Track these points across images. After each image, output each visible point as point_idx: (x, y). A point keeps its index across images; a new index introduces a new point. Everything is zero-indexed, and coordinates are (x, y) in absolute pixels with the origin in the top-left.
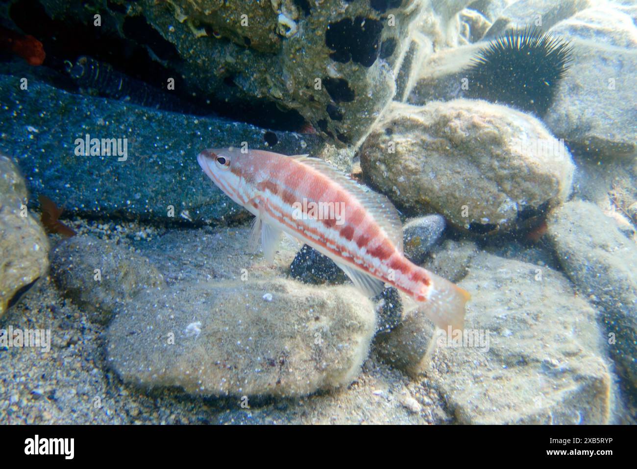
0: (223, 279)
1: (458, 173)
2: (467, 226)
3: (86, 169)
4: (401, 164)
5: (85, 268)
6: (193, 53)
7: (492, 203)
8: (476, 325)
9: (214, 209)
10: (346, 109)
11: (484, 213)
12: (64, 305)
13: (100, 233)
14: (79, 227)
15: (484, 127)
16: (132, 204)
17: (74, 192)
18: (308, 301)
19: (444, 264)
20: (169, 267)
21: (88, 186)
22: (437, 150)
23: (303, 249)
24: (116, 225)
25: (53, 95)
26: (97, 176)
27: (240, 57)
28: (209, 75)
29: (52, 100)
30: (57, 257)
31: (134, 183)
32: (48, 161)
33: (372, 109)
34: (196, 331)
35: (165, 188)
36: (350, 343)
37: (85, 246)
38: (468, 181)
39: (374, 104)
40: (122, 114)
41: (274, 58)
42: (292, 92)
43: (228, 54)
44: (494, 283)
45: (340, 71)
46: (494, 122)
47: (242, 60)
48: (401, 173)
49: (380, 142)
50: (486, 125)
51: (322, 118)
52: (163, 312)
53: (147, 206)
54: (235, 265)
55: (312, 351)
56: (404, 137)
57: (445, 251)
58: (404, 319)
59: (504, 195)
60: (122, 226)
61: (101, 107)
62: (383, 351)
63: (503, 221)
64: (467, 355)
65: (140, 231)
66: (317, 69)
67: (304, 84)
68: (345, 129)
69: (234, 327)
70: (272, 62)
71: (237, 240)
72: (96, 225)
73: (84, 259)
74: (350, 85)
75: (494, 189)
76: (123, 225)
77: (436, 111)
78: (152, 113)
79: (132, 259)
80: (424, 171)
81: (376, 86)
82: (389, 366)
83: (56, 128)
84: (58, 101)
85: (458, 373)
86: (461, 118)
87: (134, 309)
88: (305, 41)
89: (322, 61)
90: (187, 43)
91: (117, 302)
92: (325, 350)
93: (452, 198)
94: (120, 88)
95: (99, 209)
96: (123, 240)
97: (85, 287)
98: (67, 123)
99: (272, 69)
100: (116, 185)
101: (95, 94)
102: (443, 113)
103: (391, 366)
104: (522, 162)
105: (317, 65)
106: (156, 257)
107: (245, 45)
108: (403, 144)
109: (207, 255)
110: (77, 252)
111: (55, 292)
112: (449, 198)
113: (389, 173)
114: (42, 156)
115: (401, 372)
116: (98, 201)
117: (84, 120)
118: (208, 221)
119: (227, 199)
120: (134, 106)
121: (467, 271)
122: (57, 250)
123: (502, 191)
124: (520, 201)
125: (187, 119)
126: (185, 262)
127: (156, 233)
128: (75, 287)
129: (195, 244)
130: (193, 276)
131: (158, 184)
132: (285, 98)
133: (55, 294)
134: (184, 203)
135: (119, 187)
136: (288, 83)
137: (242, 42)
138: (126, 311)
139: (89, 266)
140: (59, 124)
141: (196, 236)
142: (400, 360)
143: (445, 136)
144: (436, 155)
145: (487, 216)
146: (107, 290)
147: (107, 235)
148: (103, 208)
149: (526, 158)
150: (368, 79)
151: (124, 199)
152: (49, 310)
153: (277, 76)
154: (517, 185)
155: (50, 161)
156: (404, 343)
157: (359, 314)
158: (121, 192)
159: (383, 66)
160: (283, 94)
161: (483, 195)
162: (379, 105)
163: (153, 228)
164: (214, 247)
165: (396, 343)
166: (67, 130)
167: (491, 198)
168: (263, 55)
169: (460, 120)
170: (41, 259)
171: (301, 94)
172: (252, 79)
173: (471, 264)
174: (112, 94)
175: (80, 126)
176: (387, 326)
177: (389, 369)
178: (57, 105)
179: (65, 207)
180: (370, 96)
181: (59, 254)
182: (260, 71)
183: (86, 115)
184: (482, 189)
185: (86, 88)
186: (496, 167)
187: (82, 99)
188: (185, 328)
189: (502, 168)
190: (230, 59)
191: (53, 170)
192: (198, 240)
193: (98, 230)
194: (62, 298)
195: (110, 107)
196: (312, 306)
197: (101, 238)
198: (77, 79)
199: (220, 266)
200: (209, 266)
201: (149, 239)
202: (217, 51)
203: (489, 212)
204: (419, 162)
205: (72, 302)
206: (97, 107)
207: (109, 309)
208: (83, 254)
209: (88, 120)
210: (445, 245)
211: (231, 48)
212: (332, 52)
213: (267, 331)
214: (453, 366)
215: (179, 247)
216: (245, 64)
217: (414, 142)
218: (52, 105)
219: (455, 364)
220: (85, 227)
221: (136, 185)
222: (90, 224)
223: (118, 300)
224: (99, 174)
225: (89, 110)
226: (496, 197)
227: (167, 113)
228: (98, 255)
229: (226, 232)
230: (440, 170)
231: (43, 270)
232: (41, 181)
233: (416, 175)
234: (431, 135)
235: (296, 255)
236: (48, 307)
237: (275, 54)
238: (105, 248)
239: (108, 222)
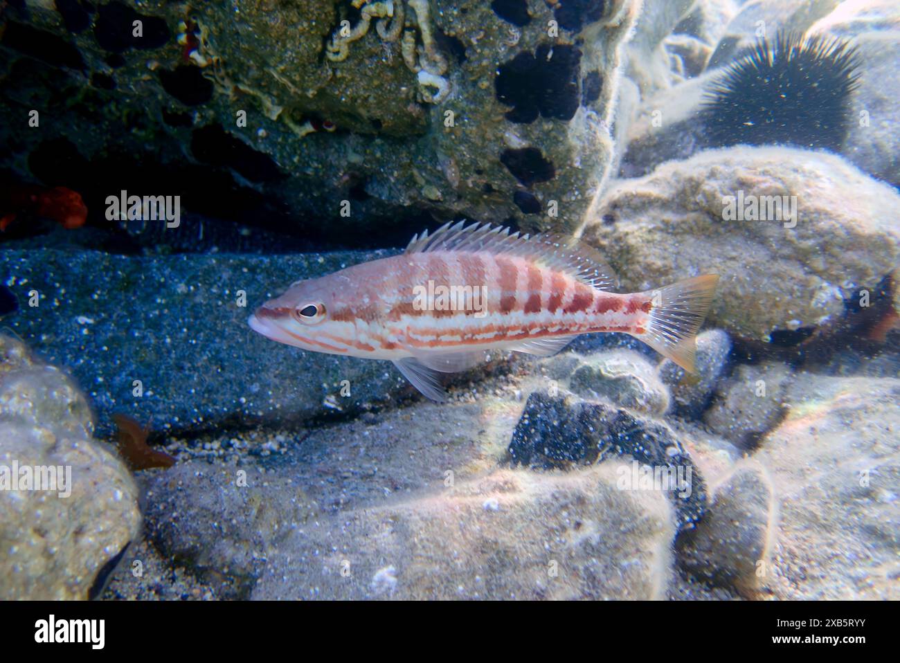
0: (408, 490)
1: (733, 259)
2: (767, 338)
3: (172, 362)
4: (638, 262)
5: (197, 514)
6: (299, 161)
7: (799, 294)
8: (830, 493)
9: (371, 385)
10: (544, 194)
11: (790, 312)
12: (173, 579)
13: (208, 456)
14: (177, 452)
15: (759, 182)
16: (248, 402)
17: (159, 401)
18: (557, 499)
19: (744, 404)
20: (322, 487)
21: (180, 388)
22: (690, 231)
23: (524, 418)
24: (230, 438)
25: (107, 264)
26: (189, 370)
27: (368, 151)
28: (327, 190)
29: (107, 273)
30: (151, 504)
31: (247, 369)
32: (115, 363)
33: (584, 184)
34: (389, 583)
35: (293, 368)
36: (640, 558)
37: (192, 479)
38: (751, 268)
39: (586, 175)
40: (210, 272)
41: (421, 141)
42: (456, 184)
43: (350, 151)
44: (837, 419)
45: (525, 136)
46: (772, 172)
47: (373, 154)
48: (643, 276)
49: (600, 238)
50: (761, 178)
51: (507, 217)
52: (331, 560)
53: (271, 401)
54: (422, 464)
55: (581, 581)
56: (634, 223)
57: (740, 384)
58: (711, 502)
59: (816, 279)
60: (239, 439)
61: (178, 267)
62: (689, 562)
63: (823, 319)
64: (830, 545)
65: (267, 441)
66: (490, 141)
67: (473, 168)
68: (548, 224)
69: (448, 564)
70: (418, 149)
71: (415, 425)
72: (200, 445)
73: (192, 499)
74: (544, 154)
75: (798, 272)
76: (241, 437)
77: (675, 174)
78: (253, 261)
79: (266, 484)
80: (678, 267)
81: (584, 149)
82: (704, 585)
83: (119, 311)
84: (115, 271)
85: (823, 577)
86: (718, 176)
87: (283, 564)
88: (465, 103)
89: (496, 128)
90: (288, 148)
91: (254, 559)
92: (601, 576)
93: (733, 299)
94: (201, 237)
95: (201, 419)
96: (244, 460)
97: (201, 544)
98: (134, 302)
99: (420, 157)
100: (220, 379)
101: (167, 252)
102: (687, 175)
103: (708, 584)
104: (833, 222)
105: (489, 135)
106: (299, 476)
107: (374, 132)
108: (636, 234)
109: (376, 458)
110: (181, 490)
111: (157, 561)
112: (728, 300)
113: (623, 281)
114: (106, 357)
115: (727, 592)
116: (198, 408)
117: (158, 291)
118: (367, 405)
119: (388, 367)
120: (226, 255)
121: (786, 408)
122: (150, 494)
123: (811, 273)
124: (844, 284)
125: (307, 259)
126: (346, 474)
127: (291, 439)
128: (187, 546)
129: (354, 443)
130: (361, 494)
131: (282, 363)
132: (447, 198)
133: (158, 565)
134: (325, 385)
135: (226, 380)
136: (449, 171)
137: (367, 129)
138: (272, 571)
139: (202, 508)
140: (123, 304)
141: (352, 432)
142: (721, 571)
143: (698, 208)
144: (690, 240)
145: (797, 316)
146: (235, 542)
147: (220, 457)
148: (207, 418)
149: (839, 216)
150: (570, 140)
151: (235, 397)
152: (153, 592)
153: (429, 167)
154: (833, 260)
155: (118, 362)
156: (721, 541)
157: (644, 506)
158: (229, 386)
159: (589, 117)
160: (442, 193)
161: (782, 285)
162: (593, 177)
163: (286, 433)
164: (385, 442)
165: (708, 544)
166: (135, 311)
167: (796, 287)
168: (403, 141)
169: (716, 179)
170: (128, 511)
171: (471, 185)
172: (392, 180)
173: (789, 396)
174: (191, 248)
175: (154, 301)
176: (687, 518)
177: (706, 590)
178: (114, 278)
179: (151, 427)
180: (577, 165)
181: (154, 499)
182: (401, 166)
183: (160, 283)
184: (777, 275)
185: (152, 247)
186: (794, 239)
187: (151, 261)
188: (370, 580)
189: (802, 237)
190: (355, 158)
191: (124, 374)
192: (357, 437)
193: (205, 452)
194: (170, 569)
195: (192, 264)
196: (565, 507)
197: (211, 463)
198: (138, 236)
199: (400, 471)
200: (382, 474)
201: (283, 450)
202: (333, 150)
203: (798, 310)
204: (666, 255)
205: (185, 573)
206: (173, 268)
207: (243, 573)
208: (189, 491)
209: (163, 290)
210: (738, 373)
211: (353, 140)
212: (509, 109)
213: (502, 561)
214: (812, 567)
215: (332, 452)
216: (378, 160)
217: (651, 227)
218: (107, 279)
219: (813, 563)
220: (186, 451)
221: (250, 372)
222: (192, 444)
223: (255, 555)
224: (193, 366)
225: (163, 275)
226: (804, 285)
227: (276, 257)
228: (212, 489)
229: (396, 417)
230: (703, 260)
231: (134, 530)
232: (108, 394)
233: (667, 275)
234: (676, 212)
235: (515, 431)
236: (150, 589)
237: (420, 136)
238: (222, 475)
239: (217, 438)
